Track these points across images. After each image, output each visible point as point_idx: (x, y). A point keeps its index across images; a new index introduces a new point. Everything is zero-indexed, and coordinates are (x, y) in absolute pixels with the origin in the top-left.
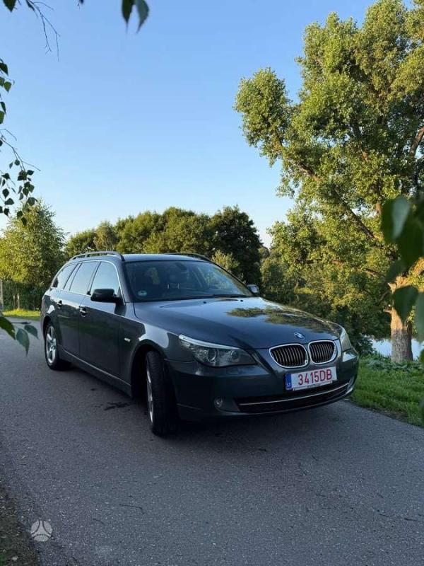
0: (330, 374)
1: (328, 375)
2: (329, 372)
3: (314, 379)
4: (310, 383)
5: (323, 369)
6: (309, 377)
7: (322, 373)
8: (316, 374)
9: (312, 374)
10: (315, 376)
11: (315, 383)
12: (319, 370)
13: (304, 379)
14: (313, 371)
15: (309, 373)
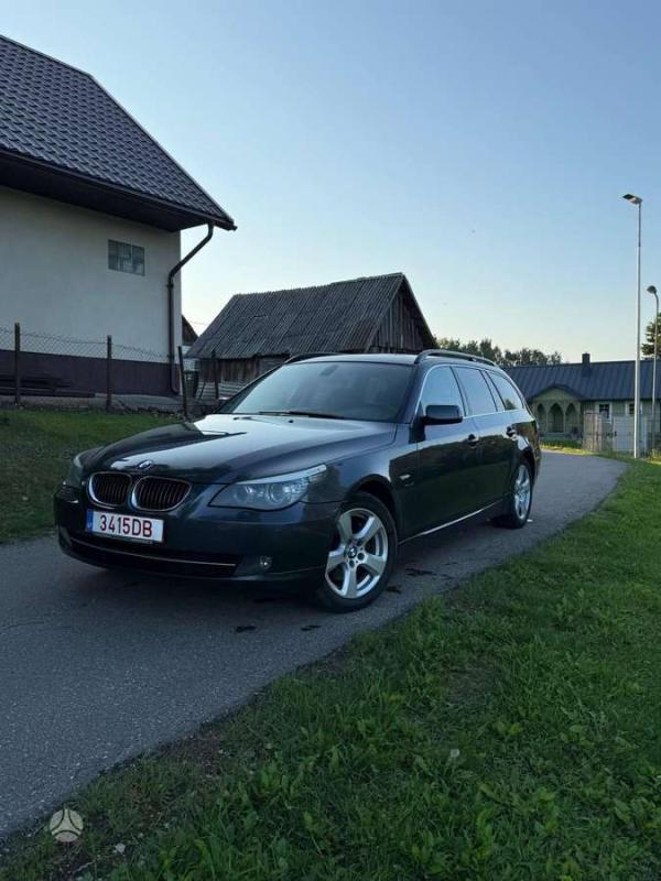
0: (149, 529)
1: (145, 529)
2: (147, 525)
3: (122, 528)
4: (116, 533)
5: (139, 518)
6: (115, 523)
7: (137, 524)
8: (127, 522)
9: (120, 519)
10: (124, 525)
11: (122, 534)
12: (131, 518)
13: (108, 524)
14: (123, 517)
15: (116, 516)
